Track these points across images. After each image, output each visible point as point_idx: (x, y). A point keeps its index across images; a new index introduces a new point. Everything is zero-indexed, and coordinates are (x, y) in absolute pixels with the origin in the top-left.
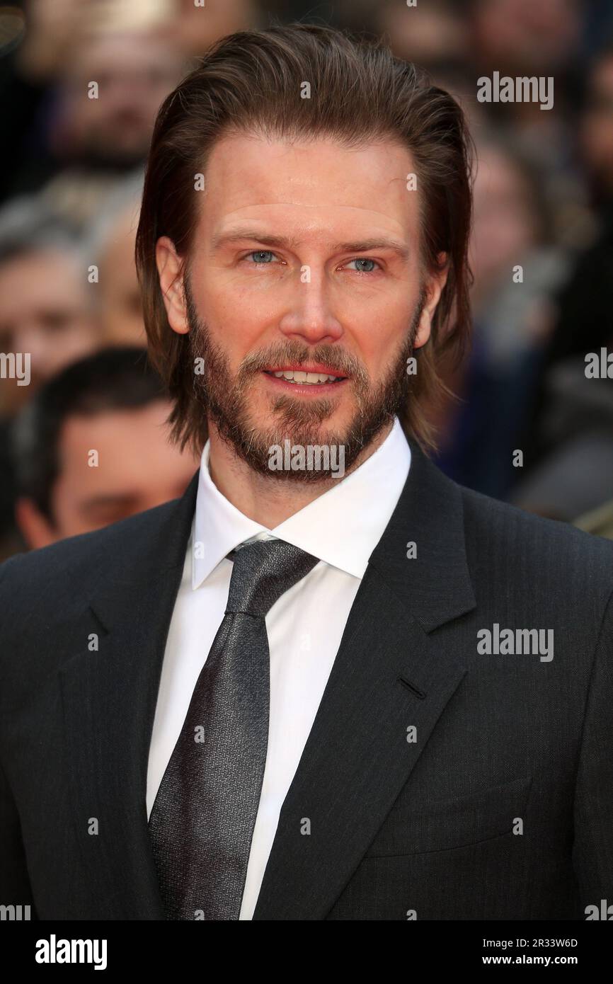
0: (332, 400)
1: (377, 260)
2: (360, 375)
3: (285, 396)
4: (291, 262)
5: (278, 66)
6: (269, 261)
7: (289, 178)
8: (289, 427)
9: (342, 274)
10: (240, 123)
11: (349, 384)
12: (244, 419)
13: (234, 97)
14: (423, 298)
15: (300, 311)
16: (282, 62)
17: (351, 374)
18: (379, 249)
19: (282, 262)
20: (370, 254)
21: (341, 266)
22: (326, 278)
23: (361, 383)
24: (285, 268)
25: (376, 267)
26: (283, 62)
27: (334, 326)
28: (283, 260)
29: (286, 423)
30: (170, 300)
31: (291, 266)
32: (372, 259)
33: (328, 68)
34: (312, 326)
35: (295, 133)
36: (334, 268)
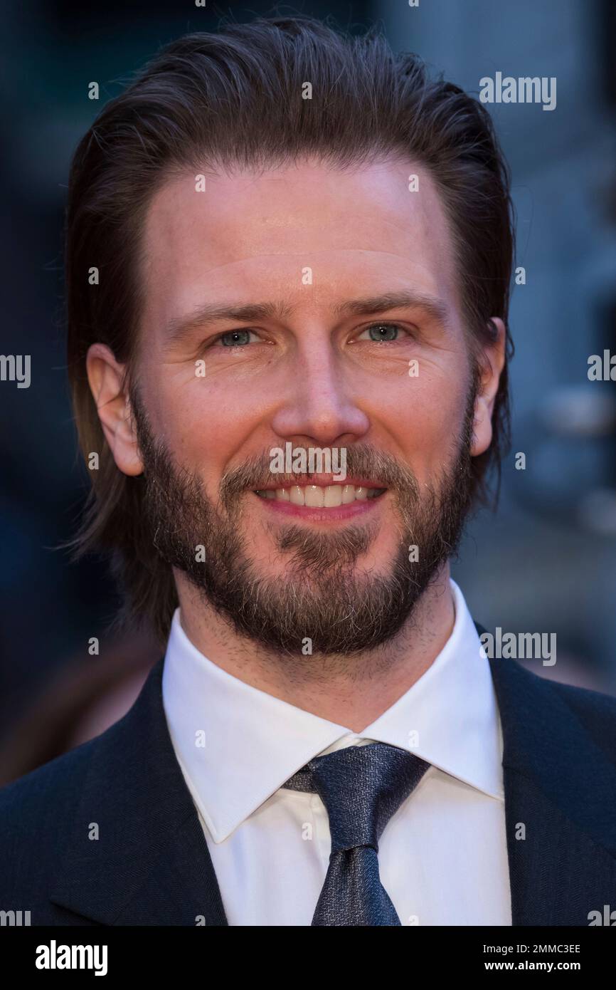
0: (368, 525)
1: (402, 324)
2: (403, 480)
3: (294, 527)
4: (280, 339)
5: (228, 73)
6: (247, 343)
7: (264, 219)
8: (308, 571)
9: (356, 349)
10: (183, 157)
11: (390, 497)
12: (243, 568)
13: (170, 122)
14: (475, 379)
15: (302, 403)
16: (233, 66)
17: (390, 483)
18: (403, 308)
19: (268, 341)
20: (391, 315)
21: (353, 338)
22: (336, 355)
23: (407, 492)
24: (273, 348)
25: (401, 334)
26: (234, 63)
27: (356, 419)
28: (267, 339)
29: (304, 567)
30: (113, 433)
31: (282, 345)
32: (395, 323)
33: (298, 61)
34: (322, 421)
35: (264, 158)
36: (344, 341)
